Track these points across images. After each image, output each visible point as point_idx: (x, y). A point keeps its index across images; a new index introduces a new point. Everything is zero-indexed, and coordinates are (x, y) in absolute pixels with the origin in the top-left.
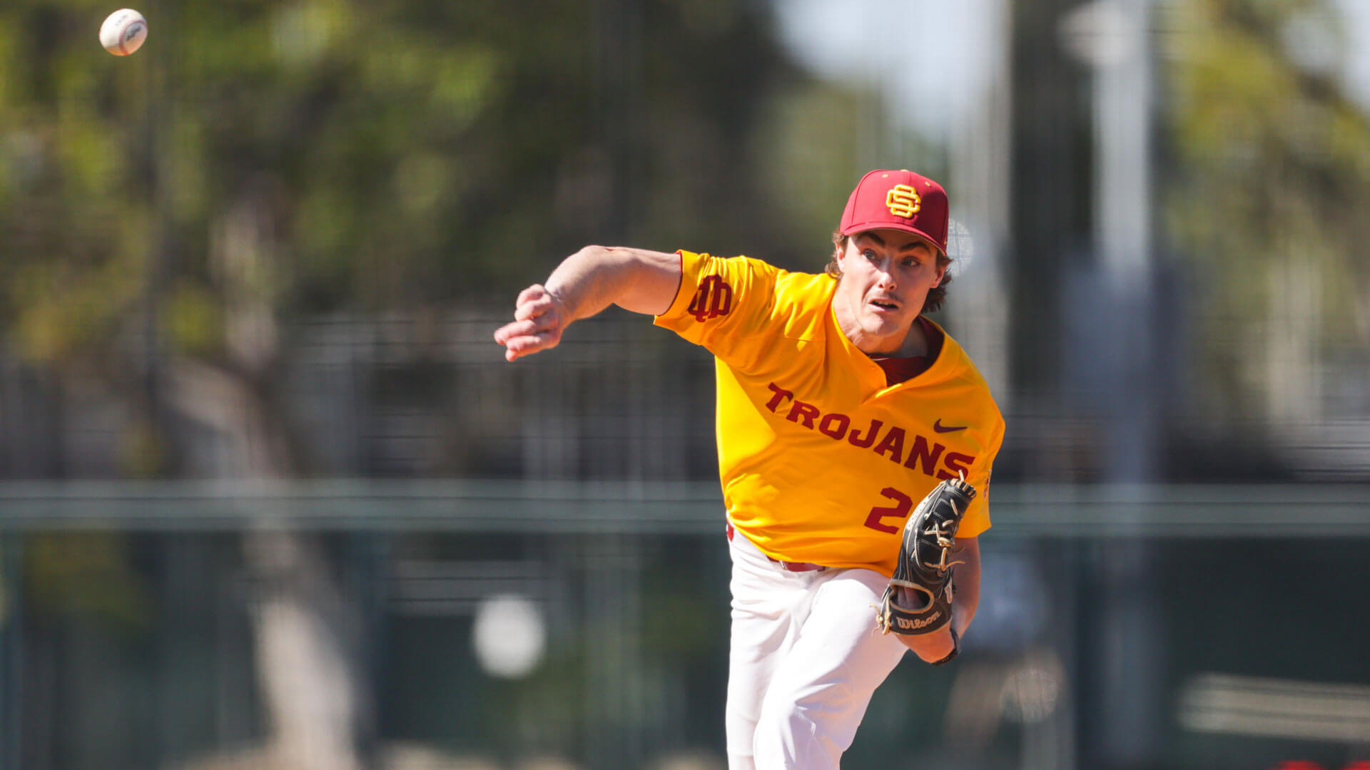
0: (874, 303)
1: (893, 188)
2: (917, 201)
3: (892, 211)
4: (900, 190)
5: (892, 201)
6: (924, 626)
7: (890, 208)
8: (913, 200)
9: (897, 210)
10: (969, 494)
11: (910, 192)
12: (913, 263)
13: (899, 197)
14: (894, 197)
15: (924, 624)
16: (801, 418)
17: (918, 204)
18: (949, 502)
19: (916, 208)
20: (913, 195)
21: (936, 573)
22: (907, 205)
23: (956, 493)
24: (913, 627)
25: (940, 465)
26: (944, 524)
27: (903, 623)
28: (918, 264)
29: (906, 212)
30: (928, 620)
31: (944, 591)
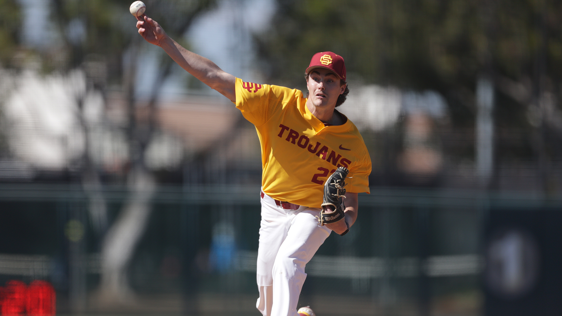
0: (318, 95)
1: (323, 56)
2: (331, 60)
3: (322, 63)
4: (325, 56)
5: (322, 60)
6: (335, 219)
7: (321, 62)
8: (330, 60)
9: (324, 63)
10: (347, 172)
11: (329, 57)
12: (331, 81)
13: (325, 58)
14: (323, 59)
15: (335, 218)
16: (291, 139)
17: (331, 61)
18: (339, 174)
19: (331, 62)
20: (330, 58)
21: (336, 198)
22: (327, 61)
23: (343, 171)
24: (331, 220)
25: (339, 162)
26: (337, 181)
27: (327, 219)
28: (333, 81)
29: (327, 63)
30: (336, 216)
31: (340, 206)
